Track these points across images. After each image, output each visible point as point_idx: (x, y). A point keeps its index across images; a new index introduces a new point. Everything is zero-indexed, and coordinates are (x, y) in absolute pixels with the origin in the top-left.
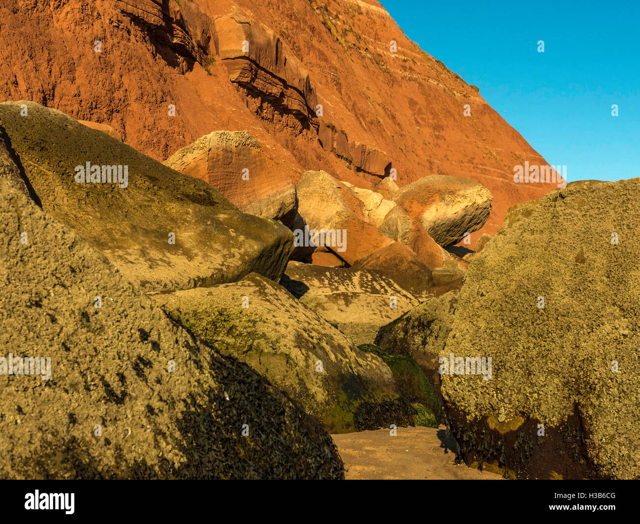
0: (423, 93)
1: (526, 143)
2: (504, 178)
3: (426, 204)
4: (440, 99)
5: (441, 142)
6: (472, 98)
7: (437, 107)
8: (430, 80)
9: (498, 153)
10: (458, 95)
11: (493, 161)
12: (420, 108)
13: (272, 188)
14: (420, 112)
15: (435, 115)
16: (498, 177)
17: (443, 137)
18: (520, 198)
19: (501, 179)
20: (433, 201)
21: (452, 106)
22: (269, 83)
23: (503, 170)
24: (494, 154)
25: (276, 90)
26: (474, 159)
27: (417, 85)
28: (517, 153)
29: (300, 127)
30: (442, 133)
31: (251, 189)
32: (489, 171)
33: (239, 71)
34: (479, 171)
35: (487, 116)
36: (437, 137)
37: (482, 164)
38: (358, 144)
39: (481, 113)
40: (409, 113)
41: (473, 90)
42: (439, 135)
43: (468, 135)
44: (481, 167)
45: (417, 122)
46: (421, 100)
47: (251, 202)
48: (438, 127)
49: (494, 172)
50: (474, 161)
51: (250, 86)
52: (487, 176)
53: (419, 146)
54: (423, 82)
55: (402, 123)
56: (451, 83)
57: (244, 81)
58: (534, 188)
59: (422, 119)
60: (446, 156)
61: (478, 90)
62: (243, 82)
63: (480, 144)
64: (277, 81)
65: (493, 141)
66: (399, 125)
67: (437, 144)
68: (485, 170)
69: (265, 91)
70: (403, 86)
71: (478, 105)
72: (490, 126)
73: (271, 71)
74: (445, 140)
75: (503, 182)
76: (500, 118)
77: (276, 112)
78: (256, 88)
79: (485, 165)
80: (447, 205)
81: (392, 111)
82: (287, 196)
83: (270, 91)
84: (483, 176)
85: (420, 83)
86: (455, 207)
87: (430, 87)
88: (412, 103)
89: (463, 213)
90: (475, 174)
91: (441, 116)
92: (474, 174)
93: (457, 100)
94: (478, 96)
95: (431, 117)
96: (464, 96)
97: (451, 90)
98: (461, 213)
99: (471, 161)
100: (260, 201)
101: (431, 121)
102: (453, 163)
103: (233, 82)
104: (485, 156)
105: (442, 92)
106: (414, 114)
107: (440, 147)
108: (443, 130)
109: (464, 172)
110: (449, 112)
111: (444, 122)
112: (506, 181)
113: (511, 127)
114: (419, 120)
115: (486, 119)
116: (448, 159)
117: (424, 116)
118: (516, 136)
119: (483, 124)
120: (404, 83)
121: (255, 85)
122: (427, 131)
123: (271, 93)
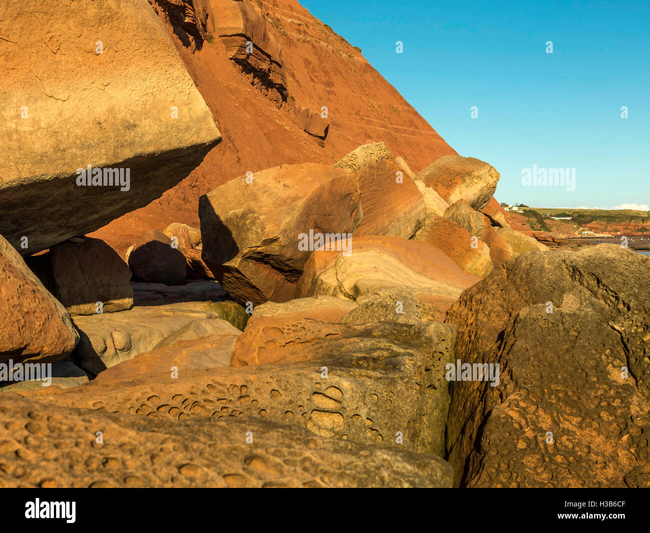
0: (316, 54)
1: (401, 97)
2: (385, 128)
3: (451, 187)
4: (330, 58)
5: (332, 97)
6: (355, 58)
7: (328, 67)
8: (321, 42)
9: (379, 106)
10: (344, 55)
11: (376, 113)
12: (313, 67)
13: (407, 204)
14: (313, 70)
15: (327, 73)
16: (381, 127)
17: (334, 92)
18: (399, 145)
19: (383, 129)
20: (456, 183)
21: (340, 65)
22: (260, 59)
23: (383, 121)
24: (376, 106)
25: (265, 66)
26: (360, 111)
27: (311, 46)
28: (395, 106)
29: (281, 101)
30: (333, 89)
31: (390, 207)
32: (373, 121)
33: (237, 48)
34: (364, 122)
35: (369, 74)
36: (329, 92)
37: (367, 116)
38: (303, 108)
39: (364, 71)
40: (305, 71)
41: (356, 51)
42: (330, 91)
43: (354, 90)
44: (366, 118)
45: (312, 79)
46: (313, 59)
47: (391, 222)
48: (329, 84)
49: (377, 123)
50: (360, 114)
51: (245, 63)
52: (371, 127)
53: (315, 100)
54: (315, 44)
55: (300, 81)
56: (338, 45)
57: (241, 58)
58: (409, 136)
59: (315, 76)
60: (336, 109)
61: (360, 51)
62: (239, 59)
63: (364, 98)
64: (265, 57)
65: (374, 95)
66: (298, 81)
67: (329, 99)
68: (370, 121)
69: (256, 67)
70: (299, 48)
71: (361, 64)
72: (372, 82)
73: (261, 47)
74: (335, 95)
75: (384, 132)
76: (379, 76)
77: (263, 87)
78: (250, 64)
79: (369, 117)
80: (467, 187)
81: (292, 70)
82: (420, 212)
83: (261, 67)
84: (368, 126)
85: (312, 45)
86: (473, 188)
87: (321, 48)
88: (307, 62)
89: (480, 194)
90: (362, 125)
91: (331, 74)
92: (360, 125)
93: (343, 60)
94: (361, 56)
95: (323, 74)
96: (349, 56)
97: (338, 51)
98: (478, 194)
99: (357, 113)
100: (398, 220)
101: (323, 78)
102: (343, 115)
103: (231, 59)
104: (369, 108)
105: (331, 53)
106: (309, 73)
107: (331, 101)
108: (333, 86)
109: (352, 123)
110: (337, 70)
111: (334, 79)
112: (387, 130)
113: (389, 84)
114: (314, 78)
115: (368, 77)
116: (338, 112)
117: (317, 74)
118: (393, 91)
119: (366, 81)
120: (299, 45)
121: (249, 61)
122: (320, 87)
123: (261, 69)
